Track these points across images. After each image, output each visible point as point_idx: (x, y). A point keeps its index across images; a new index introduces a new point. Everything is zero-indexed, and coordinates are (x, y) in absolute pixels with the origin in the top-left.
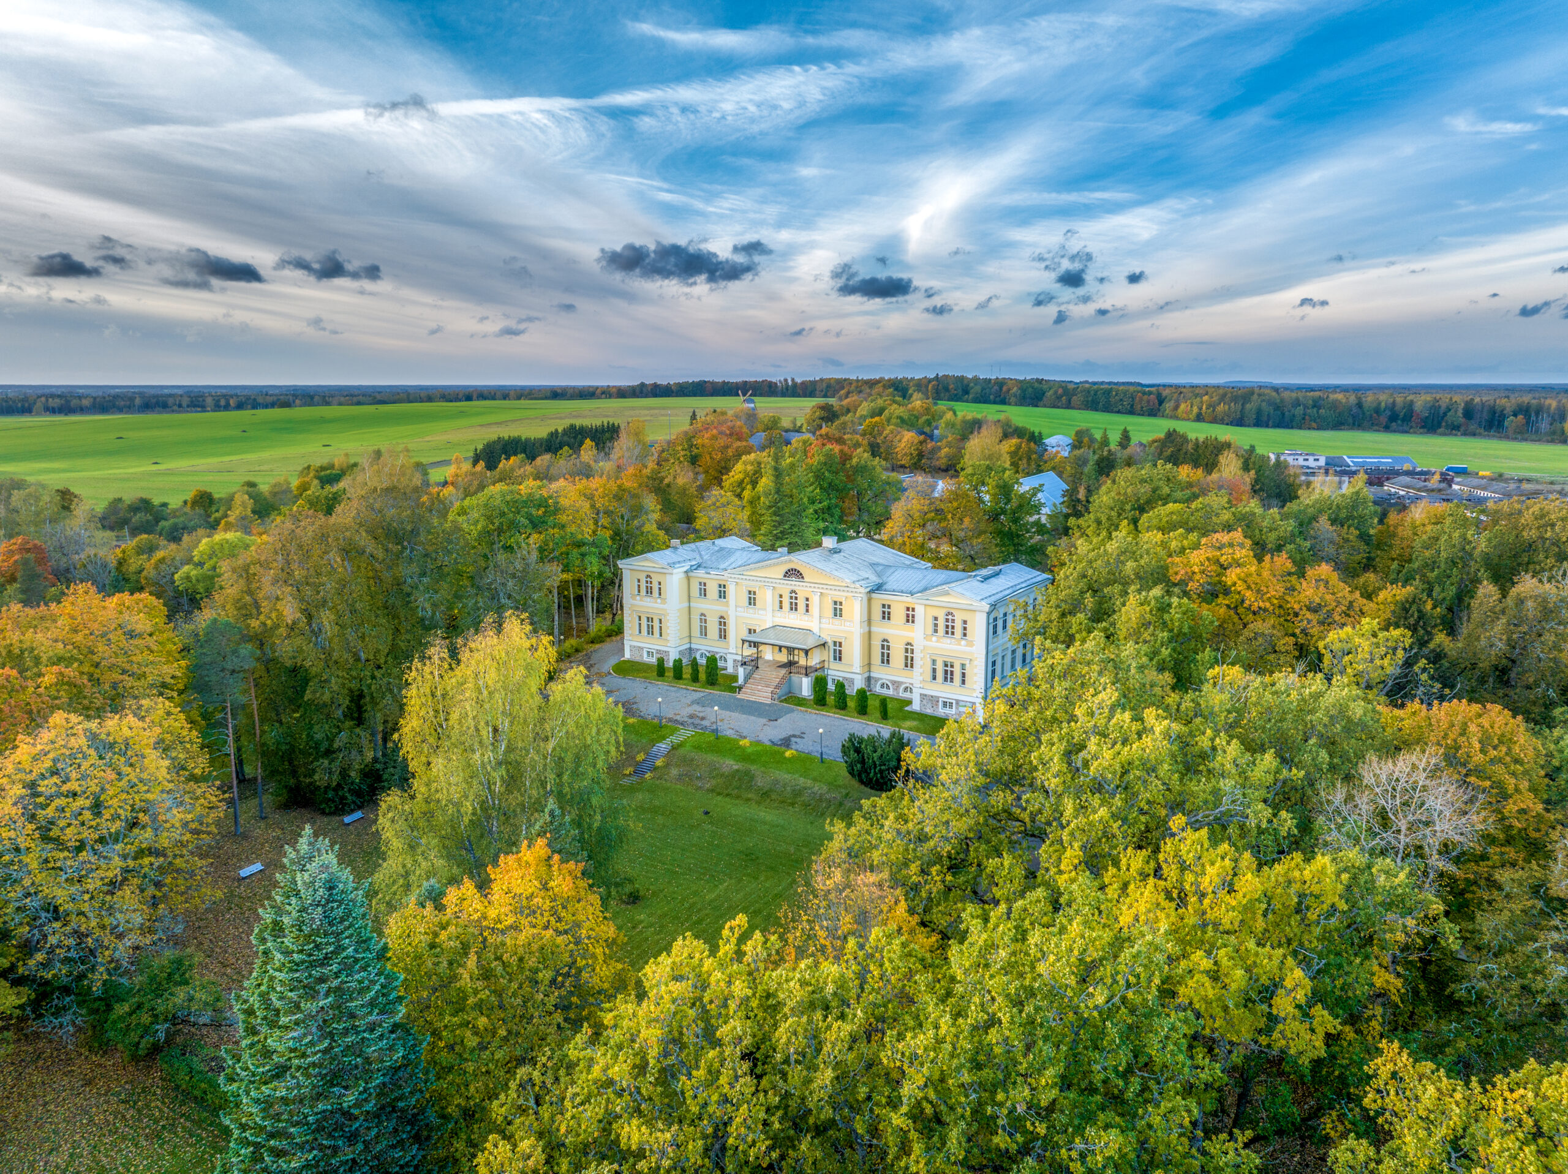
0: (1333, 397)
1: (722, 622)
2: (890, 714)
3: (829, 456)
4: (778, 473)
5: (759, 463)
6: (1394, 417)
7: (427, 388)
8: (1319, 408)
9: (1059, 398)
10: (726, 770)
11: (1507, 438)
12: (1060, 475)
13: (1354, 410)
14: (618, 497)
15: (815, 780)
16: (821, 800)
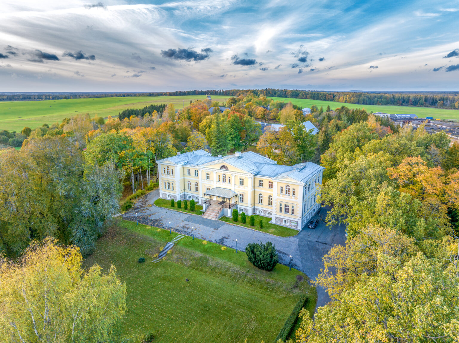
0: (386, 95)
1: (197, 185)
2: (264, 226)
3: (236, 117)
4: (218, 124)
5: (212, 119)
6: (404, 102)
7: (111, 93)
8: (382, 99)
9: (303, 96)
10: (197, 257)
11: (438, 107)
12: (311, 122)
13: (392, 99)
14: (157, 135)
15: (234, 263)
16: (237, 274)
